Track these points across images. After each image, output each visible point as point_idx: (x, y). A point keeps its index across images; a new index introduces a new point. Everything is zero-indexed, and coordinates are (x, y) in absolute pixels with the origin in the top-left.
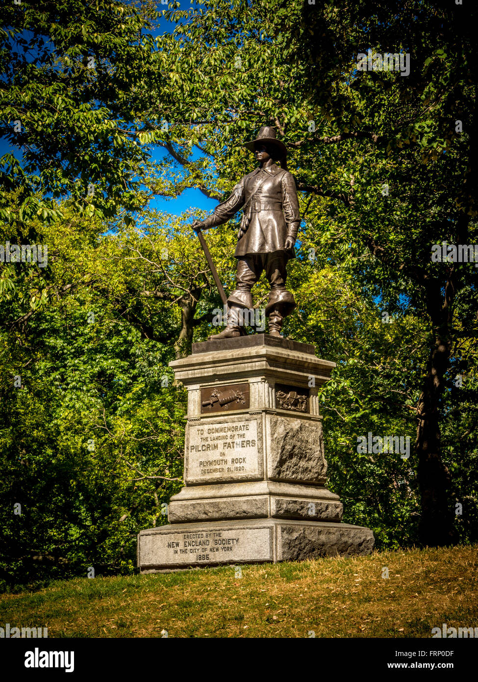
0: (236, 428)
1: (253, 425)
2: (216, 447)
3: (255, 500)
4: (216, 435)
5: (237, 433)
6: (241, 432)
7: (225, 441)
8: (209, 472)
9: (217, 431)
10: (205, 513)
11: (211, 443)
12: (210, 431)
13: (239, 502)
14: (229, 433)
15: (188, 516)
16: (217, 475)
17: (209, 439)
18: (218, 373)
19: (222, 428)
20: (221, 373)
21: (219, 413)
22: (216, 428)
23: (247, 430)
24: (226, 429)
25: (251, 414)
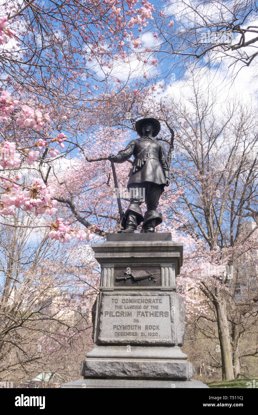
0: (150, 301)
1: (165, 299)
2: (129, 314)
3: (177, 364)
4: (131, 304)
5: (151, 304)
6: (154, 304)
7: (139, 310)
8: (122, 334)
9: (131, 301)
10: (124, 372)
11: (124, 310)
12: (124, 301)
13: (160, 364)
14: (143, 305)
15: (107, 373)
16: (131, 338)
17: (123, 307)
18: (135, 257)
19: (136, 299)
20: (138, 257)
21: (133, 288)
22: (130, 299)
23: (160, 303)
24: (140, 301)
25: (163, 291)
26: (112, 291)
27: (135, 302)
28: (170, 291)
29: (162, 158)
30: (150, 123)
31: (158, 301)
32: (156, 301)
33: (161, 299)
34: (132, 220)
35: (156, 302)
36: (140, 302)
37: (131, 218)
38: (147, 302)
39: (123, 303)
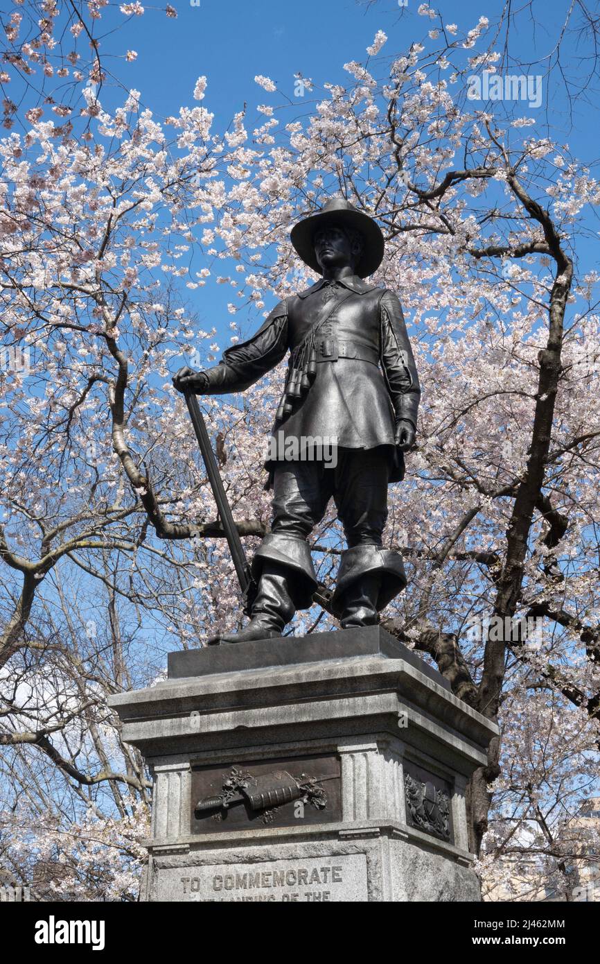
0: (301, 877)
1: (353, 868)
9: (241, 882)
12: (219, 883)
18: (250, 725)
19: (258, 874)
20: (258, 724)
21: (248, 834)
22: (238, 876)
23: (335, 881)
24: (271, 878)
25: (347, 838)
26: (183, 851)
27: (254, 883)
28: (372, 835)
29: (388, 348)
30: (337, 230)
31: (329, 874)
32: (321, 874)
33: (339, 869)
34: (271, 595)
35: (321, 880)
36: (271, 882)
37: (267, 588)
38: (292, 880)
39: (216, 889)
